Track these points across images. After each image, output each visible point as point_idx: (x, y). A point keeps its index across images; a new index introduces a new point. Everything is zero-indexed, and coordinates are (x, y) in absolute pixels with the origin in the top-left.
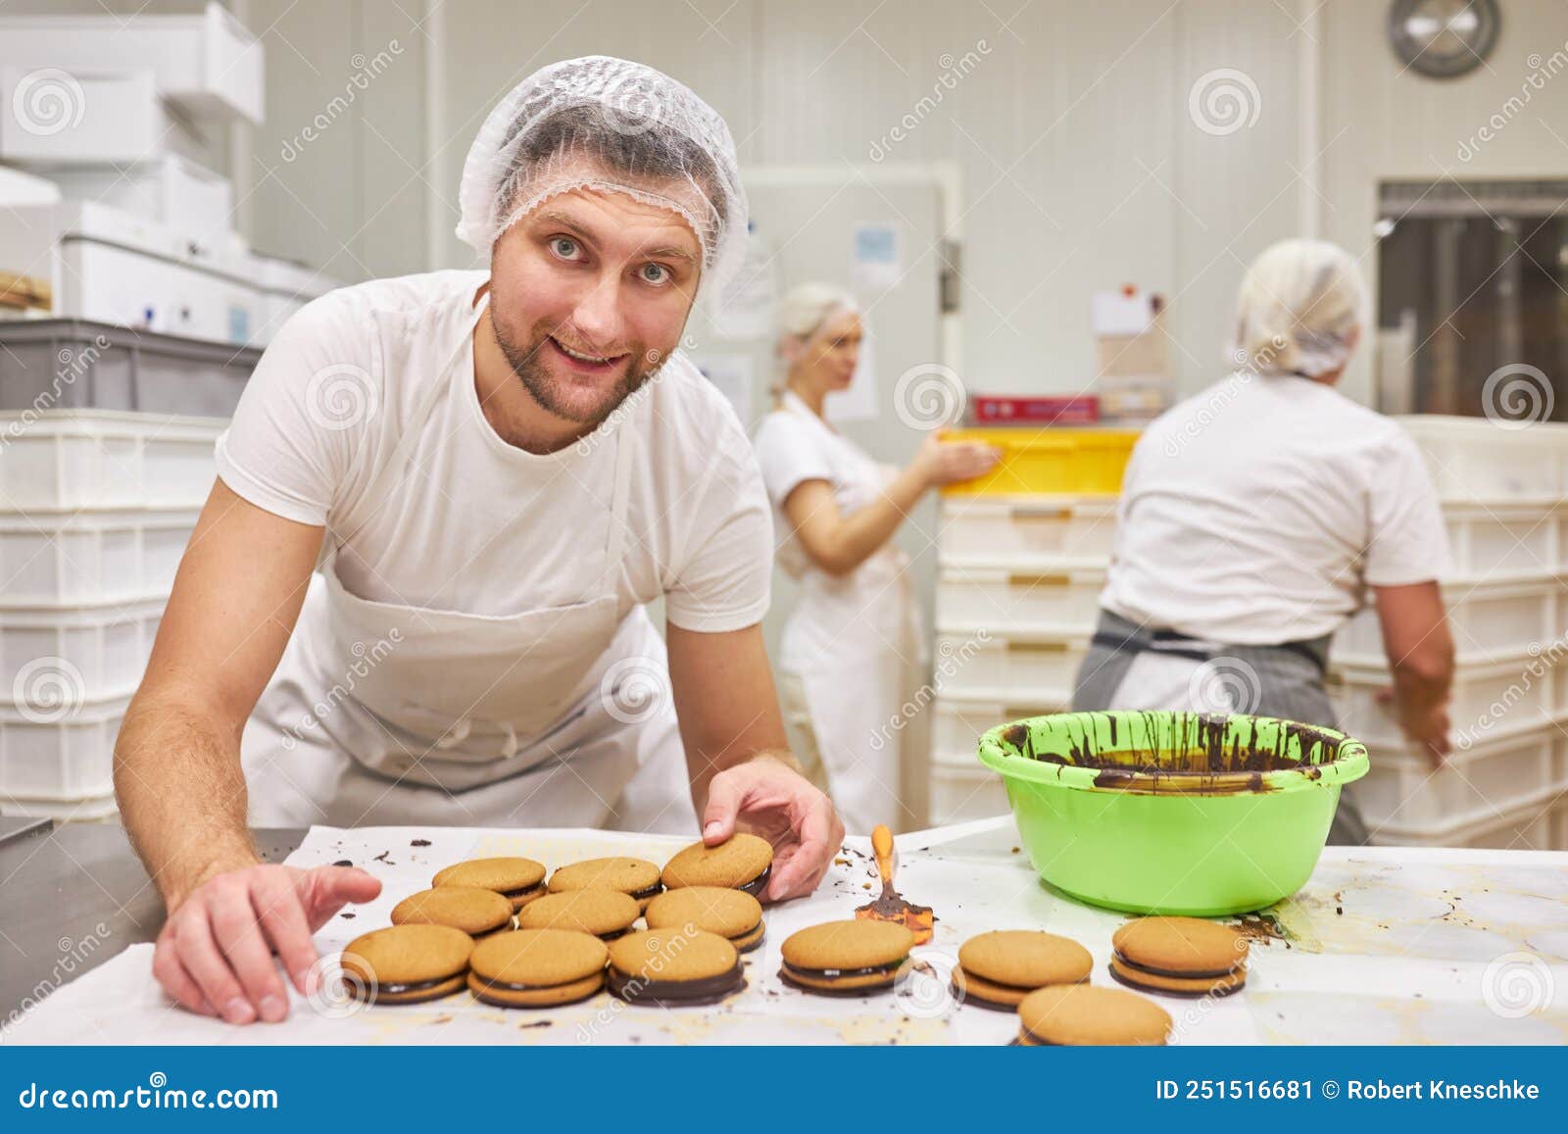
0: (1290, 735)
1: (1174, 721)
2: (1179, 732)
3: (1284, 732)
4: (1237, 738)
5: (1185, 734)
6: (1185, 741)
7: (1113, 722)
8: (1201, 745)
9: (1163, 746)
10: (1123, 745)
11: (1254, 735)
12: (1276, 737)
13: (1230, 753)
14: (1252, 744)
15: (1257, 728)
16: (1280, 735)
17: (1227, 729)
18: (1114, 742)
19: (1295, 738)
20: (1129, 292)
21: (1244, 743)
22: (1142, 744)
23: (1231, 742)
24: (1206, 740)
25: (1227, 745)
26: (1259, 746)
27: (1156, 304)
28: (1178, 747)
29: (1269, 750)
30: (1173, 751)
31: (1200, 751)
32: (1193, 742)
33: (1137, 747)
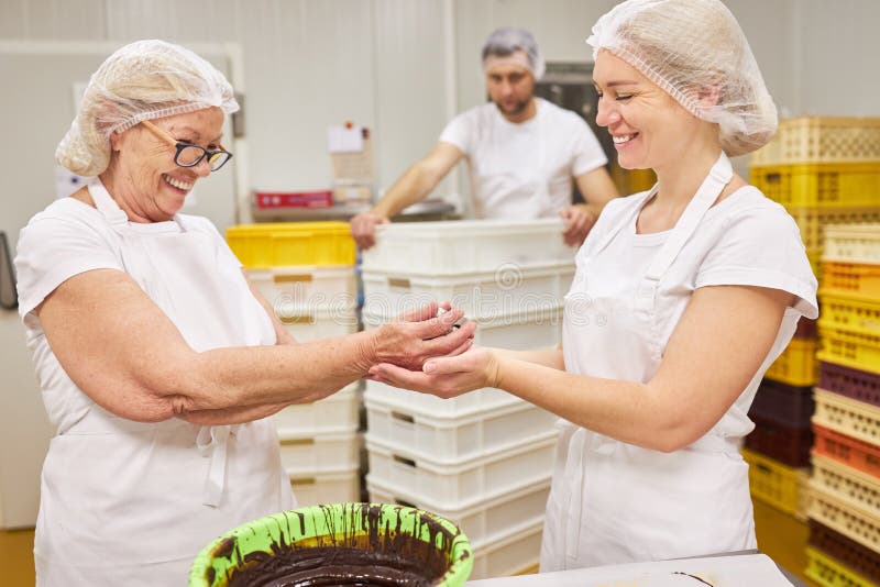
0: (422, 524)
1: (345, 513)
2: (349, 520)
3: (418, 521)
4: (388, 522)
5: (353, 521)
6: (353, 526)
7: (302, 517)
8: (364, 528)
9: (338, 531)
10: (310, 533)
11: (399, 522)
12: (413, 524)
13: (383, 534)
14: (398, 528)
15: (401, 516)
16: (416, 523)
17: (381, 517)
18: (303, 534)
19: (425, 527)
20: (349, 126)
21: (393, 527)
22: (323, 531)
23: (384, 526)
24: (367, 525)
25: (382, 528)
26: (402, 529)
27: (365, 133)
28: (348, 530)
29: (409, 533)
30: (345, 534)
31: (363, 533)
32: (358, 527)
33: (320, 534)
